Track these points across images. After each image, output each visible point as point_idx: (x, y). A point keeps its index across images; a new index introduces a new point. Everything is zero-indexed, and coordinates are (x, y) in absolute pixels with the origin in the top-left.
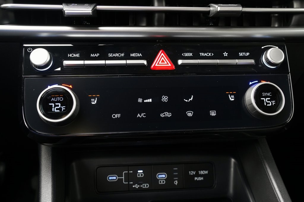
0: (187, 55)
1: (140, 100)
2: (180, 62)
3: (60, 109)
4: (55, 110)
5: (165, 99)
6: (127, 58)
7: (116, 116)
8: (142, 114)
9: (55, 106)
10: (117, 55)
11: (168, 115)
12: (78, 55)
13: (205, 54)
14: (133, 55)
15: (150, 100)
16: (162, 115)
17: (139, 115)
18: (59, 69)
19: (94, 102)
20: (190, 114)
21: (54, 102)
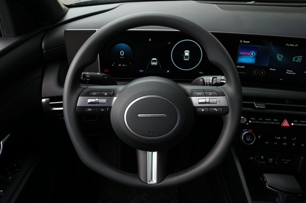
0: (295, 121)
1: (276, 138)
2: (292, 124)
3: (250, 140)
4: (248, 140)
5: (285, 138)
6: (272, 121)
7: (267, 143)
8: (276, 143)
9: (248, 139)
10: (269, 120)
11: (286, 144)
12: (254, 119)
13: (303, 122)
14: (275, 120)
15: (279, 138)
16: (283, 144)
17: (275, 143)
18: (248, 124)
19: (259, 137)
20: (294, 145)
21: (248, 137)
